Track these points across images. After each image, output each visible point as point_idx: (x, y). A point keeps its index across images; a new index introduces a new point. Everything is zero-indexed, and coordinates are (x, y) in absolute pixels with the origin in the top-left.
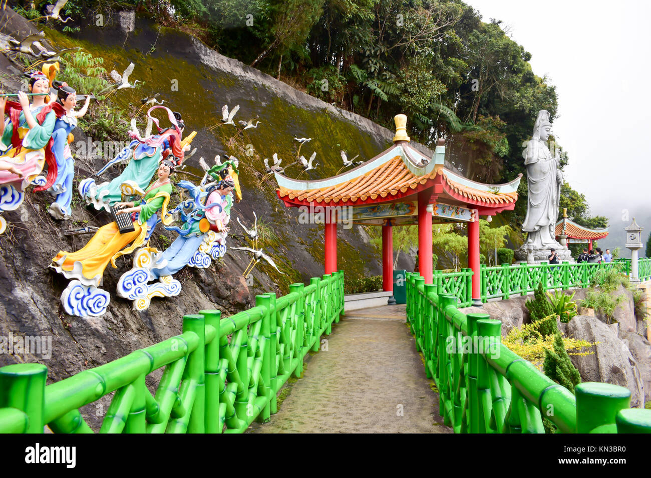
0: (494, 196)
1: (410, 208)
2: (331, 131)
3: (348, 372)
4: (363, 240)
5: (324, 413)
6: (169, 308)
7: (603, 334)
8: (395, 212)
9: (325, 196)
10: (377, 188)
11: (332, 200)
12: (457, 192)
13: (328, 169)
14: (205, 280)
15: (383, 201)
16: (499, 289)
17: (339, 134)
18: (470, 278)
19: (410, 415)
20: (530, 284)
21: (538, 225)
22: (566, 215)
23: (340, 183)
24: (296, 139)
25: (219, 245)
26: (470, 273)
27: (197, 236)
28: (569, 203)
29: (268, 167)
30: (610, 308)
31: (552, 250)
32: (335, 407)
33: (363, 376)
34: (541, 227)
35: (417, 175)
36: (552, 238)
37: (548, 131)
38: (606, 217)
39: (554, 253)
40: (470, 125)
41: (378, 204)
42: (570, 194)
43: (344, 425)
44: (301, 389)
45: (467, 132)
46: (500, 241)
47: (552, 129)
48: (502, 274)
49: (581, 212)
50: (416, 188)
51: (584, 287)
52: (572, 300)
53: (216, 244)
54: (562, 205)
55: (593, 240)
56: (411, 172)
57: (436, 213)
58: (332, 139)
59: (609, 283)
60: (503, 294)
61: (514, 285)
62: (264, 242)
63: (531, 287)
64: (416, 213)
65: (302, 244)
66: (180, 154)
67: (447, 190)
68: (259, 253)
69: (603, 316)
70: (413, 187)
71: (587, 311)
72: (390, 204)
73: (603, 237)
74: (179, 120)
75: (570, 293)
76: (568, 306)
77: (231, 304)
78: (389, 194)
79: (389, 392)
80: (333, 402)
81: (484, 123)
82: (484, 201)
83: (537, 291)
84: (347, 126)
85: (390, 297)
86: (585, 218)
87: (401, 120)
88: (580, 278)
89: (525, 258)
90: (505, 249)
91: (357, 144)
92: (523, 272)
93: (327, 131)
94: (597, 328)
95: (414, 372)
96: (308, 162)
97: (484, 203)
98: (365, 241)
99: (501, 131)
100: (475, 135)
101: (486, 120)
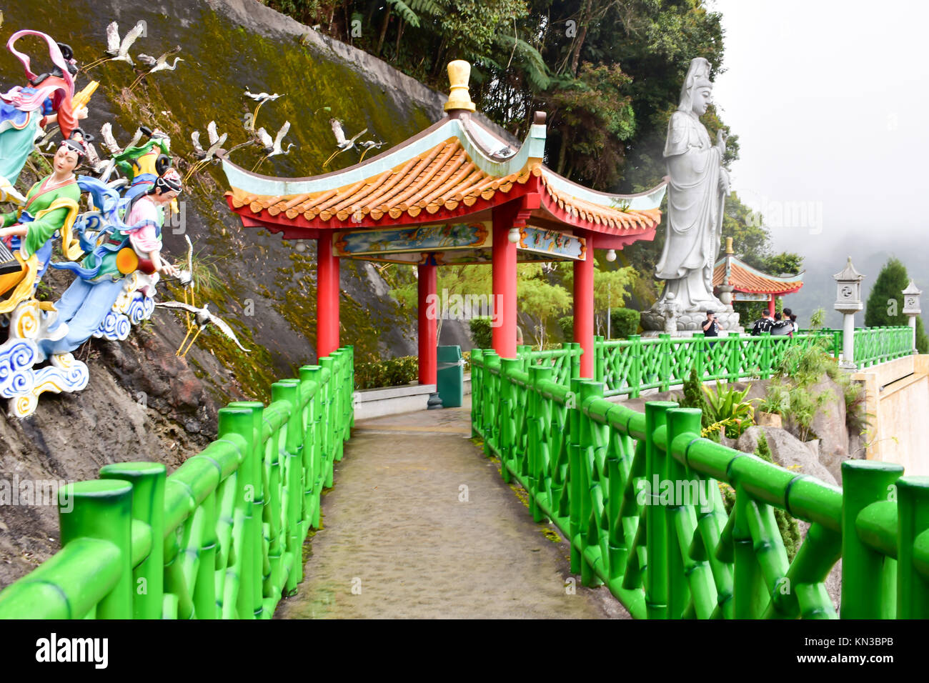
0: (622, 216)
1: (479, 235)
2: (314, 82)
3: (399, 518)
4: (374, 290)
5: (382, 578)
6: (69, 413)
7: (796, 457)
8: (450, 240)
9: (321, 208)
10: (420, 195)
11: (334, 216)
12: (562, 206)
13: (309, 155)
14: (123, 361)
15: (430, 220)
16: (624, 379)
17: (328, 87)
18: (577, 360)
19: (523, 575)
20: (674, 372)
21: (683, 268)
22: (730, 249)
23: (346, 184)
24: (248, 94)
25: (144, 297)
26: (577, 351)
27: (112, 281)
28: (737, 228)
29: (199, 148)
30: (807, 415)
31: (709, 313)
32: (397, 569)
33: (428, 523)
34: (689, 271)
35: (491, 174)
36: (708, 291)
37: (706, 96)
38: (800, 255)
39: (712, 318)
40: (566, 79)
41: (419, 225)
42: (739, 212)
43: (422, 593)
44: (327, 546)
45: (560, 91)
46: (618, 296)
47: (713, 92)
48: (629, 354)
49: (757, 245)
50: (493, 199)
51: (764, 378)
52: (745, 400)
53: (139, 295)
54: (727, 231)
55: (776, 295)
56: (479, 169)
57: (524, 242)
58: (315, 95)
59: (807, 370)
60: (630, 389)
61: (648, 373)
62: (199, 293)
63: (676, 378)
64: (488, 243)
65: (267, 297)
66: (72, 125)
67: (546, 204)
68: (205, 313)
69: (795, 427)
70: (487, 196)
71: (769, 419)
72: (440, 226)
73: (793, 291)
74: (69, 58)
75: (741, 388)
76: (739, 409)
77: (170, 405)
78: (442, 208)
79: (478, 544)
80: (391, 562)
81: (591, 76)
82: (606, 224)
83: (688, 383)
84: (341, 72)
85: (431, 395)
86: (763, 256)
87: (460, 71)
88: (758, 361)
89: (660, 327)
90: (625, 309)
91: (361, 107)
92: (664, 351)
93: (306, 81)
94: (786, 447)
95: (510, 515)
96: (274, 140)
97: (604, 228)
98: (379, 292)
99: (623, 92)
100: (573, 99)
101: (596, 72)
